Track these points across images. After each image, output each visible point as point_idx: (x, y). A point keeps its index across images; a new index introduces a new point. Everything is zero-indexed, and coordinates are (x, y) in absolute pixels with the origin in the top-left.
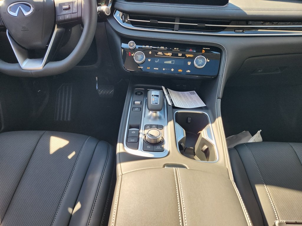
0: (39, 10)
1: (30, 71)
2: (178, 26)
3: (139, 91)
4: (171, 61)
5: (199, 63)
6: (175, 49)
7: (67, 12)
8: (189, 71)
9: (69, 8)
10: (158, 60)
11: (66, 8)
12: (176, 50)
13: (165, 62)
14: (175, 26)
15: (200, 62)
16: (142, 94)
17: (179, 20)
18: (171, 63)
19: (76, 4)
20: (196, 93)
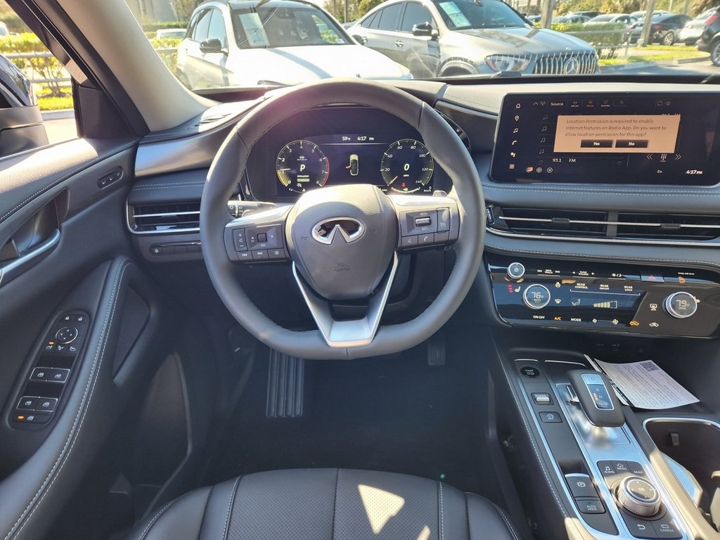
0: (374, 231)
1: (345, 350)
2: (616, 229)
3: (529, 366)
4: (609, 303)
5: (680, 308)
6: (614, 275)
7: (424, 229)
8: (654, 324)
9: (429, 224)
10: (579, 300)
11: (424, 222)
12: (615, 277)
13: (595, 305)
14: (608, 228)
15: (682, 305)
16: (537, 374)
17: (617, 218)
18: (609, 307)
19: (445, 214)
20: (656, 366)
